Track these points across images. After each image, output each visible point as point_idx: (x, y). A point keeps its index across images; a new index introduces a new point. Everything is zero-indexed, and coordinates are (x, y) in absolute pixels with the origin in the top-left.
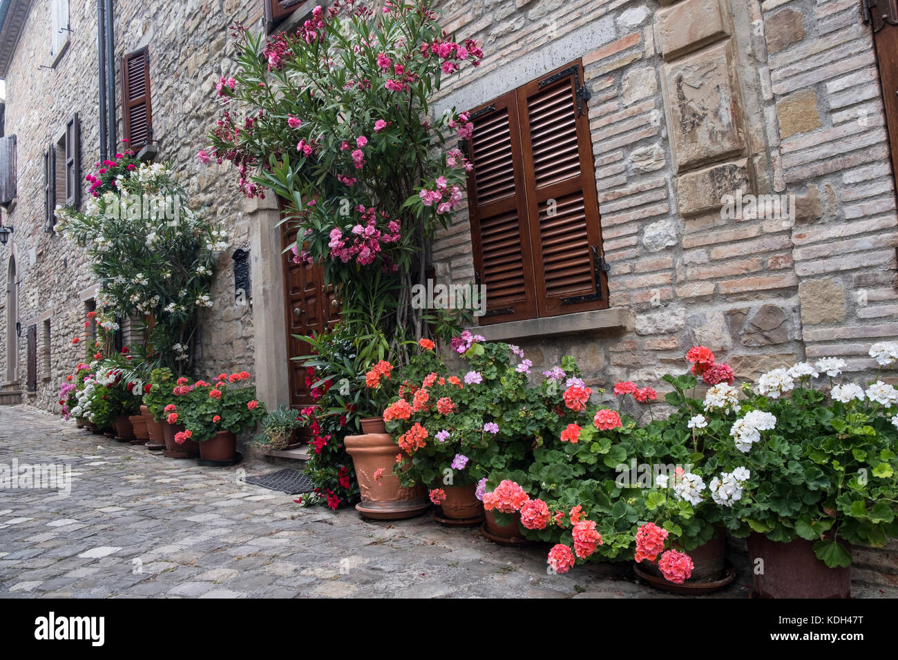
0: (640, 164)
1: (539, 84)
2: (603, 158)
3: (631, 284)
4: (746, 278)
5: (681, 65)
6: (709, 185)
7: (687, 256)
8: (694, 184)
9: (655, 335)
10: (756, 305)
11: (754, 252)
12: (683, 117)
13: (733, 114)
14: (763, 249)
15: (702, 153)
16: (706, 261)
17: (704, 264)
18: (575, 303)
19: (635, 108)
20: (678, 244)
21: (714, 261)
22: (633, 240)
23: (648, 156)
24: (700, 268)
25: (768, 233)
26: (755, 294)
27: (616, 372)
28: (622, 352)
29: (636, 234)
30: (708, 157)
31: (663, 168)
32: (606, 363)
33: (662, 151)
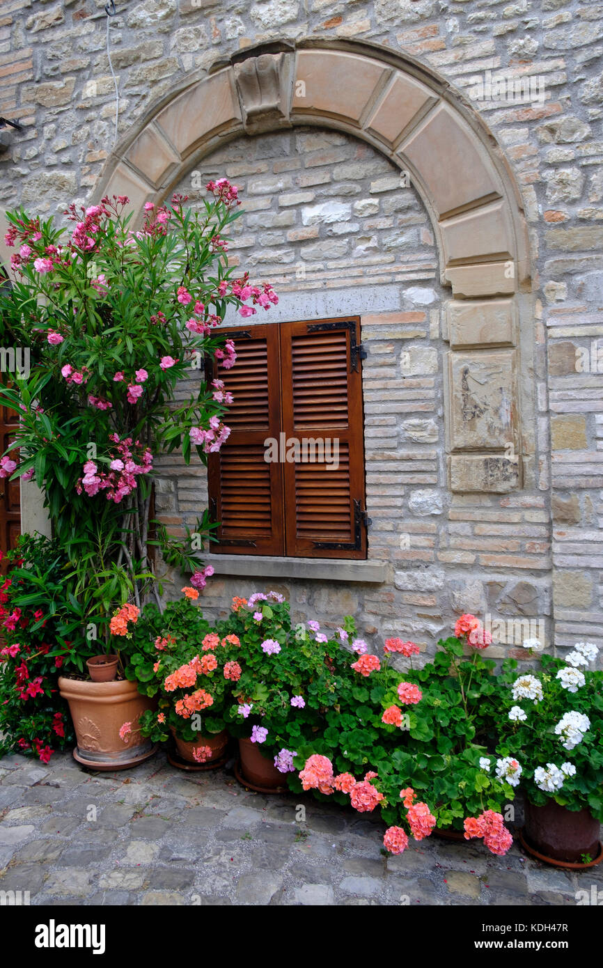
0: (413, 433)
1: (309, 327)
2: (374, 418)
3: (394, 541)
4: (504, 555)
5: (470, 360)
6: (482, 471)
7: (452, 527)
8: (468, 467)
9: (415, 591)
10: (513, 580)
11: (514, 535)
12: (465, 405)
13: (512, 416)
14: (523, 534)
15: (479, 442)
16: (470, 534)
17: (467, 537)
18: (330, 549)
19: (414, 381)
20: (443, 514)
21: (476, 536)
22: (399, 502)
23: (422, 428)
24: (463, 539)
25: (528, 522)
26: (512, 570)
27: (370, 619)
28: (377, 602)
29: (401, 496)
30: (484, 447)
31: (435, 443)
32: (360, 609)
33: (436, 427)
